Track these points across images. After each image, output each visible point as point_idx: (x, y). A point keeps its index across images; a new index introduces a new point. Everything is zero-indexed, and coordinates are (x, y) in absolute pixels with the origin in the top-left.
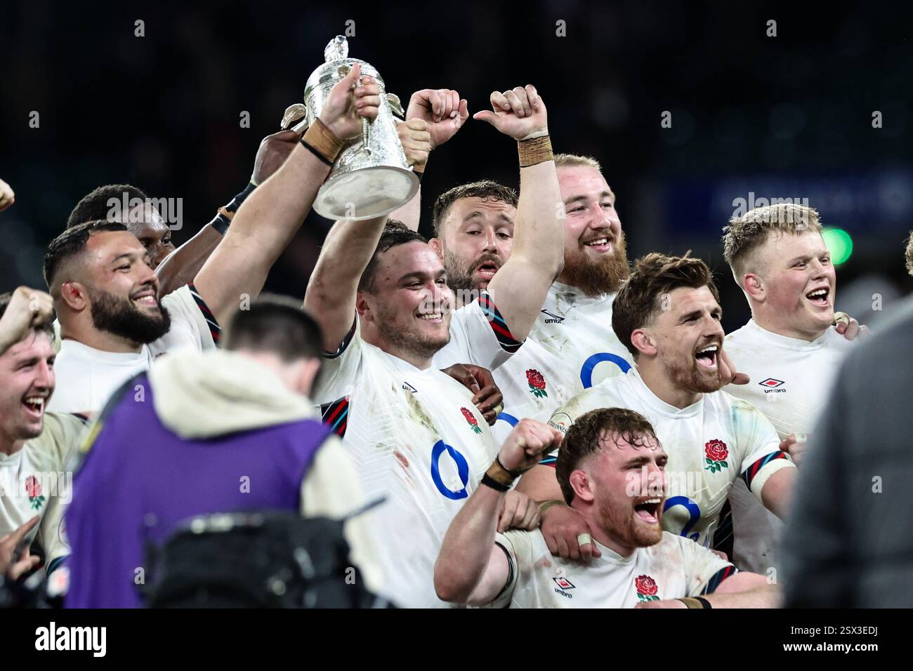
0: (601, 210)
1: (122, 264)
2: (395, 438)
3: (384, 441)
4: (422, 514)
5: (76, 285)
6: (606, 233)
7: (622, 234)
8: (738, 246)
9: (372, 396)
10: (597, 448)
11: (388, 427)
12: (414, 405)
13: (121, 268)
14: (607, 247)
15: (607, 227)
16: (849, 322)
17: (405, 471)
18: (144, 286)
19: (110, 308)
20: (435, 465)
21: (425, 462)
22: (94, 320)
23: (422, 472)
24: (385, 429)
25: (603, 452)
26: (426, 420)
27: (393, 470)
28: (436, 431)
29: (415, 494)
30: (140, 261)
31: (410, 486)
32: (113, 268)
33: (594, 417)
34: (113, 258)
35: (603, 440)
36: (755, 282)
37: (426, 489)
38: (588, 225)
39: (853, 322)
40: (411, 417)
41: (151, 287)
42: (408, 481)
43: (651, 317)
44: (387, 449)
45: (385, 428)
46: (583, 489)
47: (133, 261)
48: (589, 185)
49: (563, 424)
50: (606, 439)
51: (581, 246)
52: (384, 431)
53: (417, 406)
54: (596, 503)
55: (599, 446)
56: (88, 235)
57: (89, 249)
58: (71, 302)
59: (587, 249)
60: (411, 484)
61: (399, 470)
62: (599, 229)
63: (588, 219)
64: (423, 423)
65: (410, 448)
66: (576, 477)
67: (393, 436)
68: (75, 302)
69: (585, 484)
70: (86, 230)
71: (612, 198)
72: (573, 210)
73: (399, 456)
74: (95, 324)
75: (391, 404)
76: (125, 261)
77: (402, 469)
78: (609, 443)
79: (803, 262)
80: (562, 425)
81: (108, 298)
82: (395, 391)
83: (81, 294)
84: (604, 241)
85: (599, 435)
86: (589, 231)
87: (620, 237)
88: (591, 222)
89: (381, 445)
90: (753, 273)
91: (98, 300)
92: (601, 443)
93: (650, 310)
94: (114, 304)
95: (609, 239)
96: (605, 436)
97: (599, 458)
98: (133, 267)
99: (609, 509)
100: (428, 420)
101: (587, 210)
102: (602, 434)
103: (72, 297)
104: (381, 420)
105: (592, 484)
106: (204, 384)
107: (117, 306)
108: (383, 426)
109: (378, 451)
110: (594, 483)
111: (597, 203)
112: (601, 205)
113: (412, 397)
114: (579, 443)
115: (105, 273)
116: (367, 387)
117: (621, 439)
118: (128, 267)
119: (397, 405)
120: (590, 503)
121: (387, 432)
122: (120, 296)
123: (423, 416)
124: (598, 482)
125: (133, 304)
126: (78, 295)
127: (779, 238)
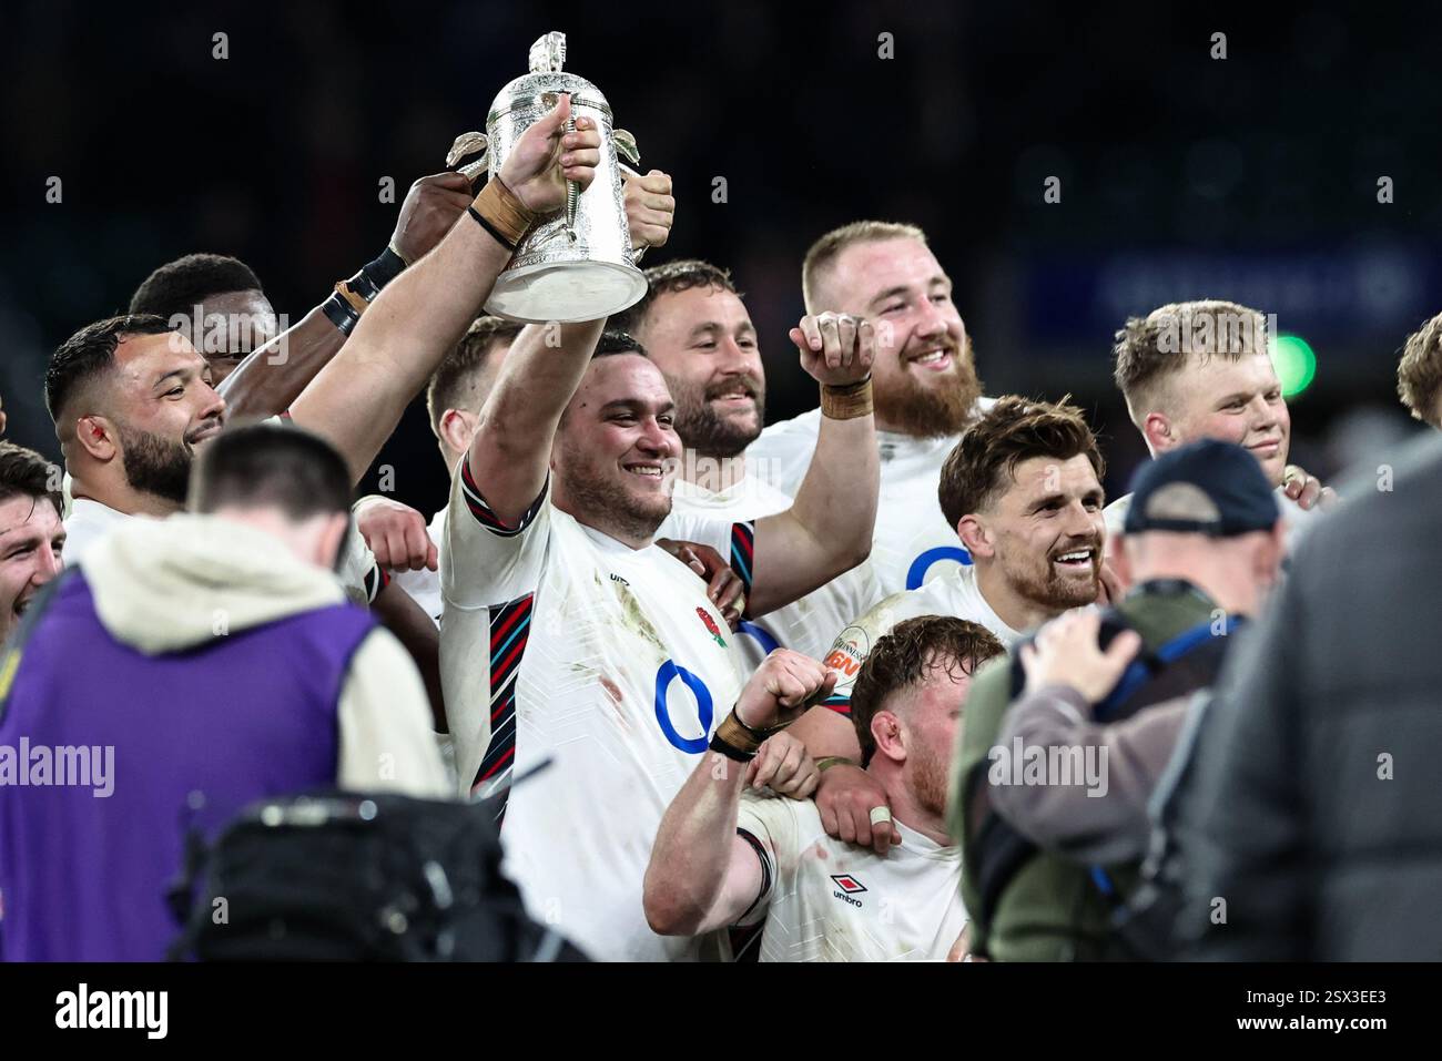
0: (931, 307)
1: (170, 385)
2: (601, 655)
3: (583, 660)
4: (642, 775)
5: (101, 420)
6: (941, 342)
7: (967, 340)
8: (1139, 369)
9: (565, 590)
10: (919, 678)
11: (591, 640)
12: (628, 605)
13: (169, 393)
14: (946, 362)
15: (941, 334)
16: (1306, 484)
17: (617, 708)
18: (207, 420)
19: (154, 459)
20: (661, 700)
21: (647, 694)
22: (130, 475)
23: (642, 710)
24: (586, 642)
25: (927, 685)
26: (647, 629)
27: (598, 706)
28: (662, 647)
29: (630, 743)
30: (198, 380)
31: (623, 730)
32: (157, 394)
33: (919, 629)
34: (157, 378)
35: (930, 666)
36: (1162, 426)
37: (648, 735)
38: (913, 332)
39: (1310, 483)
40: (625, 624)
41: (215, 420)
42: (622, 723)
43: (989, 499)
44: (589, 673)
45: (585, 640)
46: (891, 741)
47: (187, 380)
48: (910, 269)
49: (855, 644)
50: (934, 665)
51: (904, 366)
52: (583, 645)
53: (634, 607)
54: (907, 764)
55: (922, 675)
56: (116, 340)
57: (119, 364)
58: (93, 447)
59: (914, 368)
60: (627, 730)
61: (608, 706)
62: (930, 338)
63: (911, 322)
64: (642, 633)
65: (623, 673)
66: (880, 721)
67: (596, 653)
68: (98, 448)
69: (894, 734)
70: (112, 332)
71: (947, 286)
72: (889, 310)
73: (608, 684)
74: (130, 480)
75: (594, 603)
76: (176, 382)
77: (611, 704)
78: (939, 673)
79: (1240, 401)
80: (852, 645)
81: (151, 442)
82: (600, 583)
83: (108, 435)
84: (939, 354)
85: (924, 658)
86: (914, 341)
87: (964, 346)
88: (916, 327)
89: (579, 667)
90: (1161, 411)
91: (134, 444)
92: (926, 671)
93: (988, 488)
94: (160, 452)
95: (947, 351)
96: (933, 661)
97: (921, 694)
98: (187, 390)
99: (929, 776)
100: (650, 629)
101: (910, 309)
102: (929, 656)
103: (93, 440)
104: (580, 629)
105: (904, 734)
106: (171, 568)
107: (165, 454)
108: (581, 638)
109: (574, 677)
110: (908, 733)
111: (925, 296)
112: (930, 299)
113: (625, 592)
114: (892, 668)
115: (145, 401)
116: (557, 579)
117: (957, 667)
118: (180, 391)
119: (603, 604)
120: (900, 763)
121: (587, 647)
122: (170, 439)
123: (642, 622)
124: (916, 732)
125: (189, 449)
126: (102, 436)
127: (1205, 362)
